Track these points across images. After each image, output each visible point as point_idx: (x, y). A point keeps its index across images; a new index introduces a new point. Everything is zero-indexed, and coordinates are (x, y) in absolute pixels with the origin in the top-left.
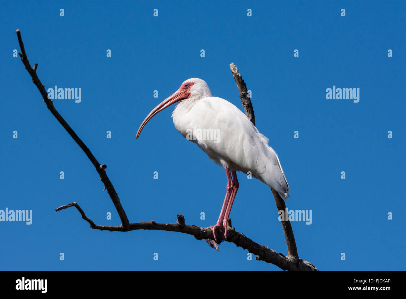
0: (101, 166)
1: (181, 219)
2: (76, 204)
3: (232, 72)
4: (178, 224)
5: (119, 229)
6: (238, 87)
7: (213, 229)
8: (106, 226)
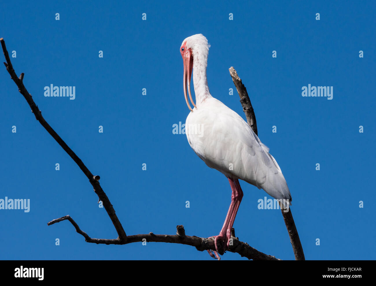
0: (94, 178)
1: (181, 230)
2: (69, 217)
3: (232, 76)
4: (178, 235)
5: (116, 242)
6: (238, 92)
7: (215, 239)
8: (102, 239)
